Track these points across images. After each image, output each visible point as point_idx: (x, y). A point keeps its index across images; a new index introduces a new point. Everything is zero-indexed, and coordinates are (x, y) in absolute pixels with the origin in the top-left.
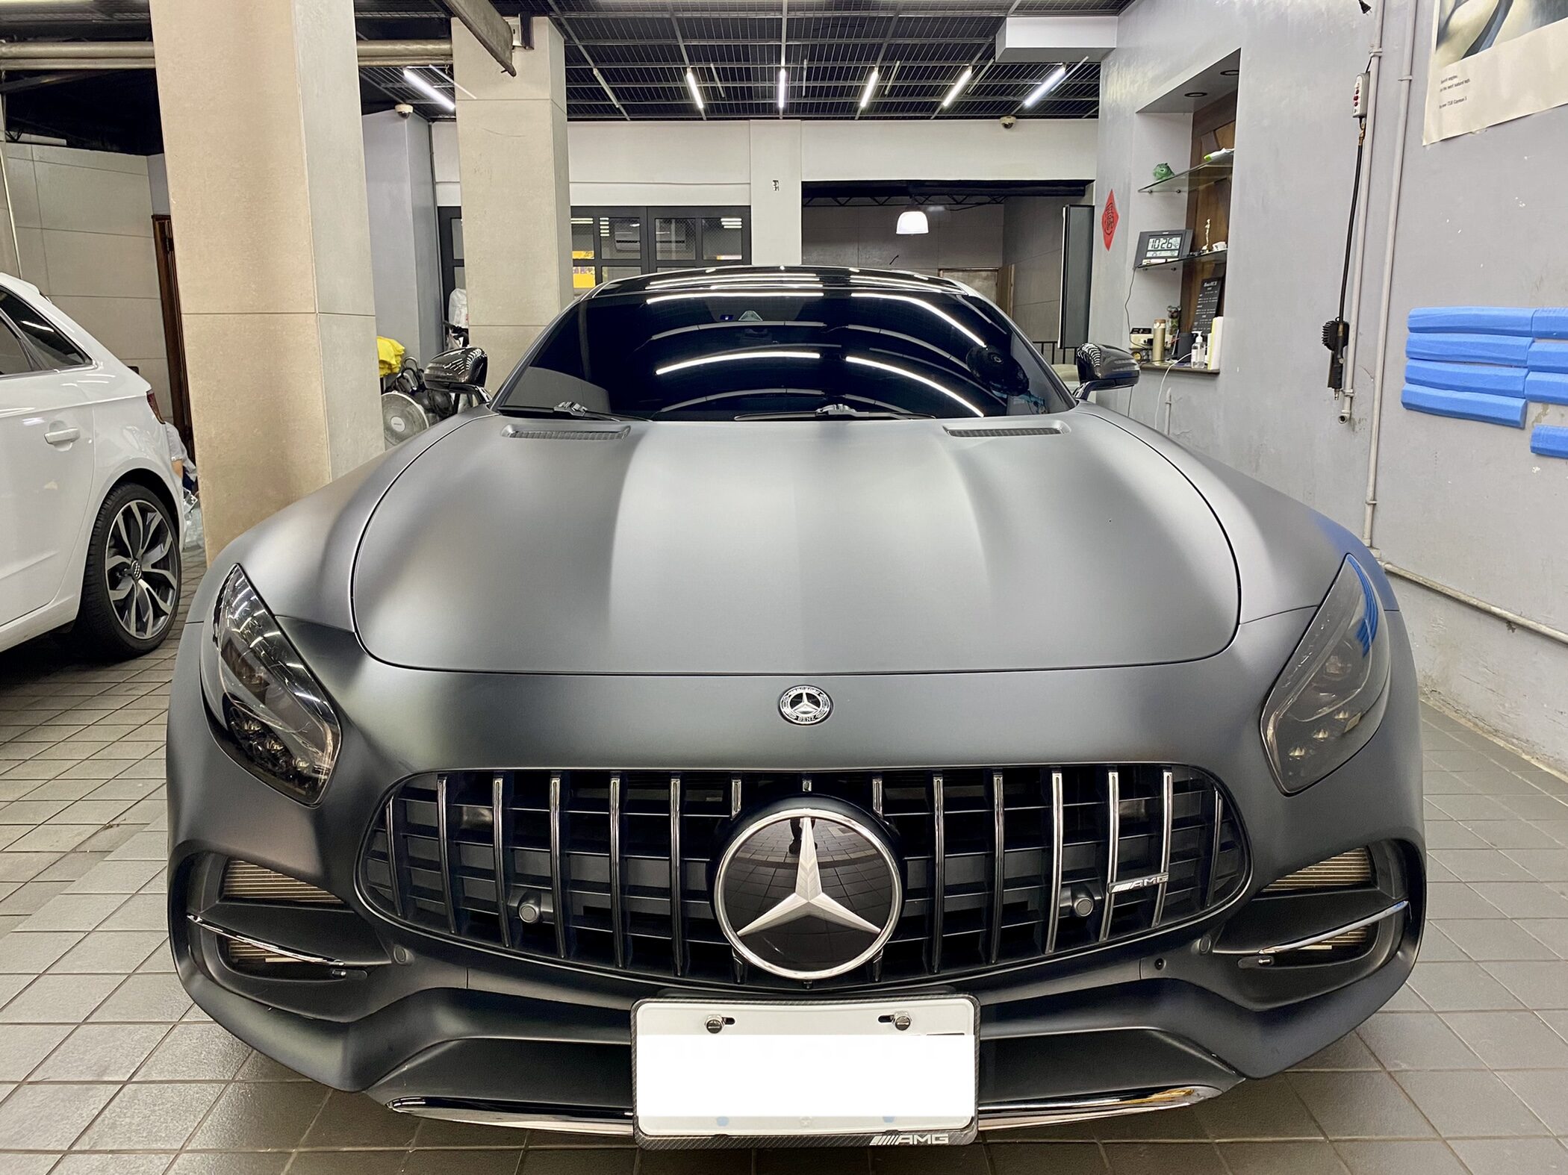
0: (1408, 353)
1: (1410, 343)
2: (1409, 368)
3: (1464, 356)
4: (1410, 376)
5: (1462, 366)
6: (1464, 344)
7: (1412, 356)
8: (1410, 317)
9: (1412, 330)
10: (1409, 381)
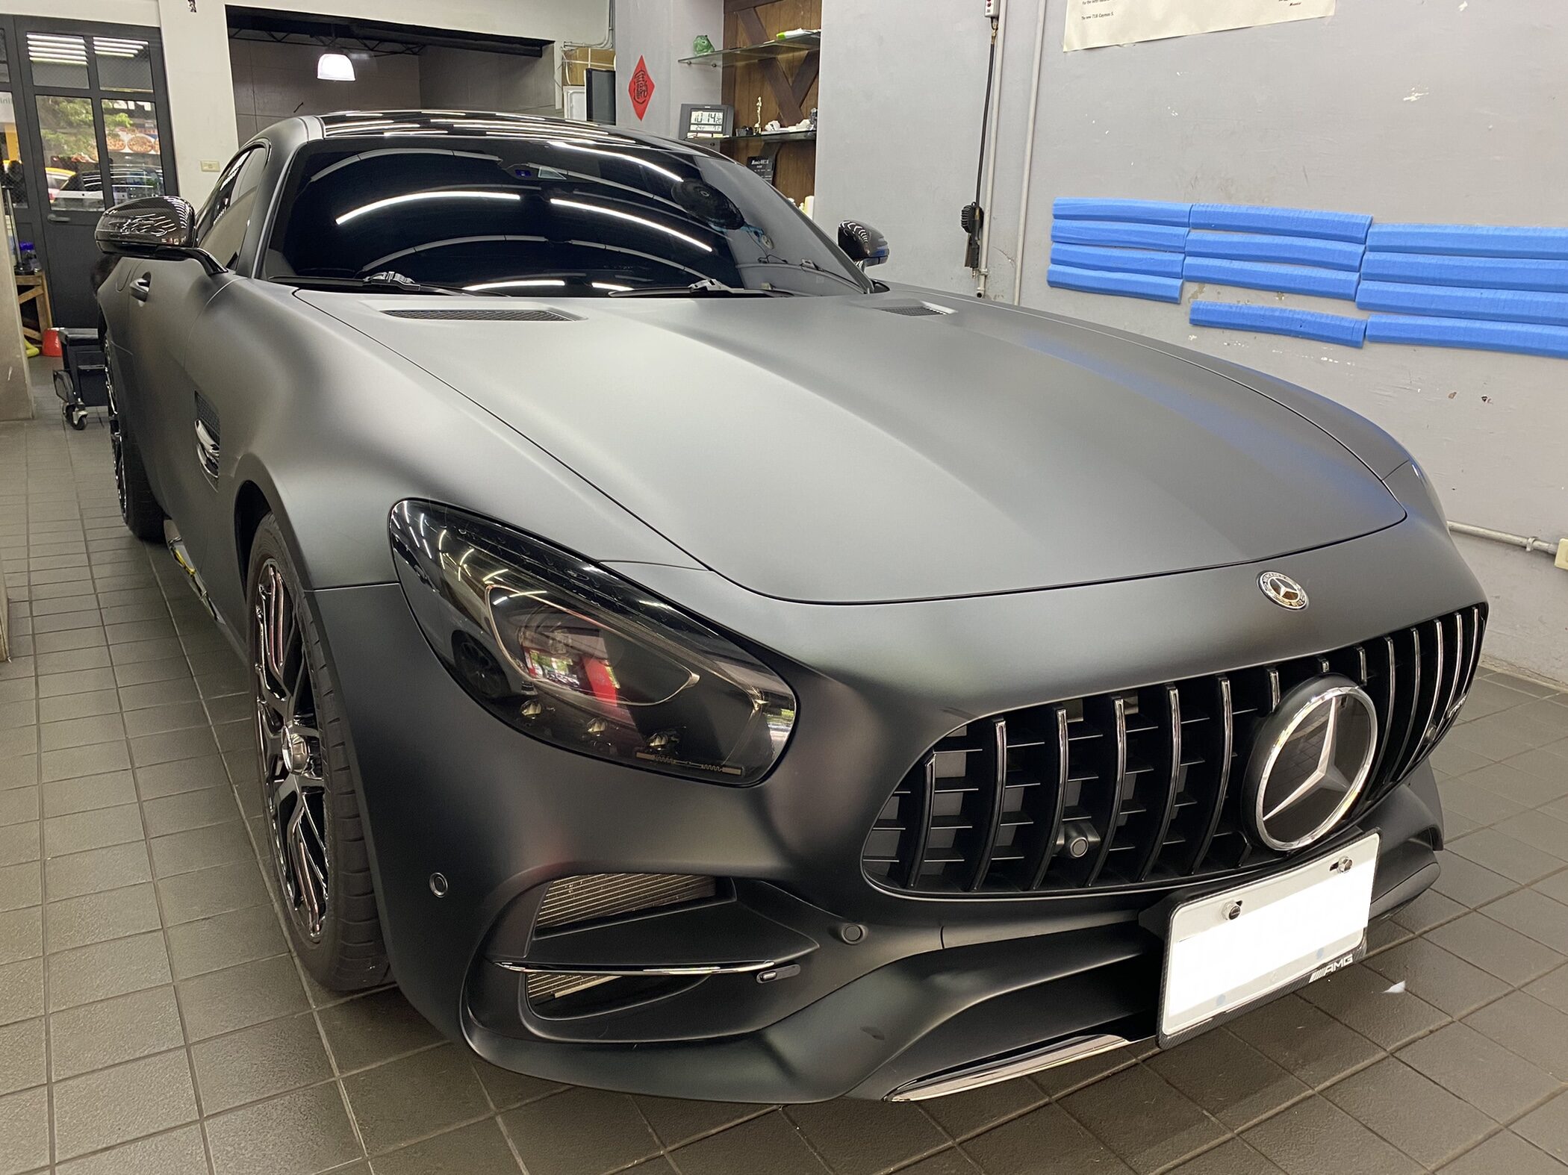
0: (1053, 237)
1: (1055, 228)
2: (1054, 251)
3: (1118, 241)
4: (1056, 257)
5: (1114, 250)
6: (1116, 231)
7: (1055, 239)
8: (1055, 205)
9: (1056, 217)
10: (1054, 261)
